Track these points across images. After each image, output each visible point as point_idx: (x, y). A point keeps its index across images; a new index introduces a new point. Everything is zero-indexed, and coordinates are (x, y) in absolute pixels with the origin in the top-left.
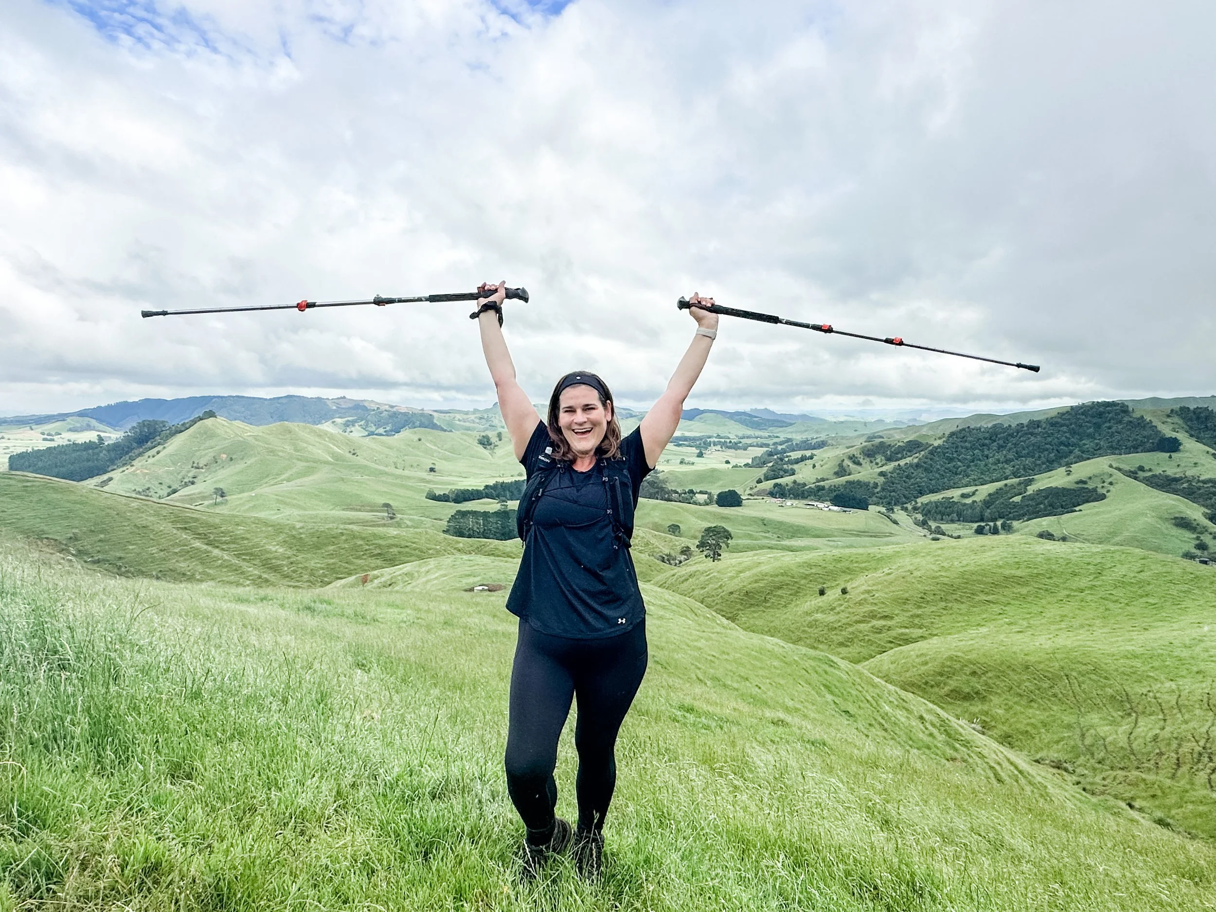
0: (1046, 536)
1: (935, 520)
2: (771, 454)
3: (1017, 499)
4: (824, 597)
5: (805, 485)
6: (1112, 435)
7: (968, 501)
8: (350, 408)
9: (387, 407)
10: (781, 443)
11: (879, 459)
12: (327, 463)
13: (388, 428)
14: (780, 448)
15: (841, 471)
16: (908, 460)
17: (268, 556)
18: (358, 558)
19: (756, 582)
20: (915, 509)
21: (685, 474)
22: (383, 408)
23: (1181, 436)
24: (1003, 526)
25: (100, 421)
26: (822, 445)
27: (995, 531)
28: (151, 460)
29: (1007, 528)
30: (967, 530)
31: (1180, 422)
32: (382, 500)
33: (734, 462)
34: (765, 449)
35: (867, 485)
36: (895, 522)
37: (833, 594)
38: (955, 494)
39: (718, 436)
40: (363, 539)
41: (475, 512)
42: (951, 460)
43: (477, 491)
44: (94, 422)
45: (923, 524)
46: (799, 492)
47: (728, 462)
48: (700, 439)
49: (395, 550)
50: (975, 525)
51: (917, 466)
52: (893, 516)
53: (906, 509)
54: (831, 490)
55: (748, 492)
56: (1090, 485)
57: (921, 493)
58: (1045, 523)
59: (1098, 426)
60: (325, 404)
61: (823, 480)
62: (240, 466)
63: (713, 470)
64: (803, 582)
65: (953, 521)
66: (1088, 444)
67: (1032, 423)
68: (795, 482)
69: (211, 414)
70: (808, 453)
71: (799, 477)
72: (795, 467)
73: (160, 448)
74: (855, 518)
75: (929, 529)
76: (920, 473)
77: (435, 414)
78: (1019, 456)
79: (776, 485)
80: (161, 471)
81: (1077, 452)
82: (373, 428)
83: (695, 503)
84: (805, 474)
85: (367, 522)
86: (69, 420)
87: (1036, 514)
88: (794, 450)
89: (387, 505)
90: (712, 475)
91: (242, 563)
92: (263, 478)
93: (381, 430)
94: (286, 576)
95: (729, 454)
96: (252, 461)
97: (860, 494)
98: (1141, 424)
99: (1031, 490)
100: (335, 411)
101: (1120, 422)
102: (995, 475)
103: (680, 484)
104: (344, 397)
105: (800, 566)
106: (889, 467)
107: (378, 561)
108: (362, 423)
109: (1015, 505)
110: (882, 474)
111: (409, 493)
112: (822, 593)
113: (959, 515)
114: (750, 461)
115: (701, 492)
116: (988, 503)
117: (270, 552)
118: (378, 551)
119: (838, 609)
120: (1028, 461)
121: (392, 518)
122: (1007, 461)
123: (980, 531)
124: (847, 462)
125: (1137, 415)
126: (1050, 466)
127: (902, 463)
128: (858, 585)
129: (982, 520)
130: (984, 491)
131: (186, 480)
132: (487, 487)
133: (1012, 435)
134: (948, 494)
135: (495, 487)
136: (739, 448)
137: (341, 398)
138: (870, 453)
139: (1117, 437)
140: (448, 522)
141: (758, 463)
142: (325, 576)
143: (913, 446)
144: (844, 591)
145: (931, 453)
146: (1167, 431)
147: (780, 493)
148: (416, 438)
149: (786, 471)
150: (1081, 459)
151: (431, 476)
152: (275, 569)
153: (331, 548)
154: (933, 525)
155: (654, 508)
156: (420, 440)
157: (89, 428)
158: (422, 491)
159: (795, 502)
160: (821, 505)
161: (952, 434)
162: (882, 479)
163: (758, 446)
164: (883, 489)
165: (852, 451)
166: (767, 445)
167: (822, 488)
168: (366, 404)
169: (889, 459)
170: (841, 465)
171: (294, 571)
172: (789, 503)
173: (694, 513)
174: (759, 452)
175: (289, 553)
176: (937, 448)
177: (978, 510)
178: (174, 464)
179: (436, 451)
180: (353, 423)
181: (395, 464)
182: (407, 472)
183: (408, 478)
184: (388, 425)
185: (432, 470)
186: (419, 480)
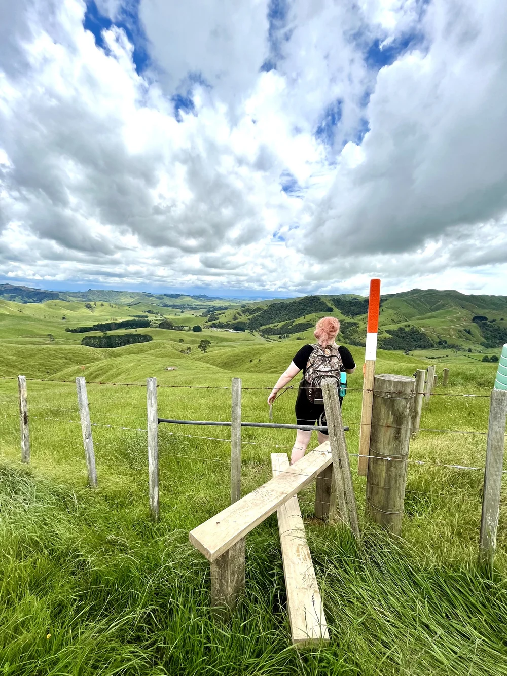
0: (299, 339)
1: (266, 334)
2: (209, 312)
3: (290, 327)
4: (252, 363)
5: (223, 323)
6: (315, 307)
7: (276, 328)
8: (12, 289)
9: (33, 290)
10: (212, 308)
11: (247, 314)
12: (6, 315)
13: (35, 299)
14: (211, 309)
15: (235, 318)
16: (257, 314)
17: (9, 361)
18: (54, 359)
19: (228, 359)
20: (260, 331)
21: (178, 319)
22: (31, 290)
23: (333, 307)
24: (287, 335)
26: (226, 308)
27: (284, 338)
29: (288, 336)
30: (276, 337)
31: (333, 303)
32: (46, 333)
33: (195, 315)
34: (206, 310)
35: (244, 323)
36: (254, 335)
37: (255, 361)
38: (271, 325)
39: (188, 305)
40: (54, 351)
41: (95, 337)
42: (270, 314)
43: (90, 327)
45: (263, 336)
46: (221, 326)
47: (193, 315)
48: (181, 306)
49: (71, 355)
50: (279, 336)
51: (260, 316)
52: (253, 333)
53: (257, 331)
54: (233, 324)
55: (203, 326)
56: (310, 322)
57: (261, 325)
58: (298, 334)
59: (311, 304)
61: (229, 321)
63: (189, 318)
64: (244, 358)
65: (271, 335)
66: (309, 309)
67: (293, 302)
68: (219, 322)
70: (223, 312)
71: (221, 320)
72: (219, 316)
74: (241, 334)
75: (265, 337)
76: (260, 318)
77: (60, 294)
78: (290, 313)
79: (213, 323)
81: (306, 312)
82: (26, 299)
83: (184, 330)
84: (223, 319)
85: (40, 342)
87: (296, 331)
88: (217, 310)
89: (50, 335)
90: (188, 320)
93: (31, 300)
94: (20, 369)
95: (192, 312)
97: (242, 326)
98: (323, 303)
99: (294, 324)
100: (3, 291)
101: (317, 302)
102: (284, 319)
103: (177, 323)
104: (8, 284)
105: (242, 352)
106: (251, 317)
107: (64, 360)
108: (20, 297)
109: (290, 329)
110: (249, 319)
111: (57, 329)
112: (251, 361)
113: (274, 332)
114: (201, 314)
115: (185, 326)
116: (282, 328)
117: (9, 359)
118: (63, 356)
119: (259, 366)
120: (293, 315)
121: (53, 341)
122: (287, 315)
123: (280, 338)
124: (237, 315)
125: (322, 300)
126: (299, 316)
127: (255, 315)
128: (263, 357)
129: (280, 334)
130: (281, 324)
132: (94, 326)
133: (288, 306)
134: (270, 325)
135: (98, 325)
136: (196, 309)
137: (6, 284)
138: (244, 312)
139: (317, 307)
140: (82, 341)
141: (205, 315)
143: (258, 309)
144: (260, 360)
145: (264, 312)
146: (329, 305)
147: (214, 326)
148: (53, 304)
149: (216, 318)
150: (307, 314)
151: (64, 321)
152: (14, 367)
153: (40, 355)
154: (266, 336)
155: (171, 333)
156: (55, 305)
158: (63, 328)
159: (221, 329)
160: (230, 330)
161: (270, 306)
162: (249, 321)
163: (203, 309)
164: (249, 324)
165: (238, 311)
166: (206, 308)
167: (229, 324)
168: (21, 288)
169: (250, 314)
170: (235, 316)
172: (219, 330)
173: (186, 334)
174: (205, 311)
175: (19, 359)
176: (265, 310)
177: (279, 331)
179: (65, 310)
180: (15, 296)
181: (44, 316)
182: (52, 320)
183: (53, 322)
184: (34, 297)
185: (64, 318)
186: (59, 323)
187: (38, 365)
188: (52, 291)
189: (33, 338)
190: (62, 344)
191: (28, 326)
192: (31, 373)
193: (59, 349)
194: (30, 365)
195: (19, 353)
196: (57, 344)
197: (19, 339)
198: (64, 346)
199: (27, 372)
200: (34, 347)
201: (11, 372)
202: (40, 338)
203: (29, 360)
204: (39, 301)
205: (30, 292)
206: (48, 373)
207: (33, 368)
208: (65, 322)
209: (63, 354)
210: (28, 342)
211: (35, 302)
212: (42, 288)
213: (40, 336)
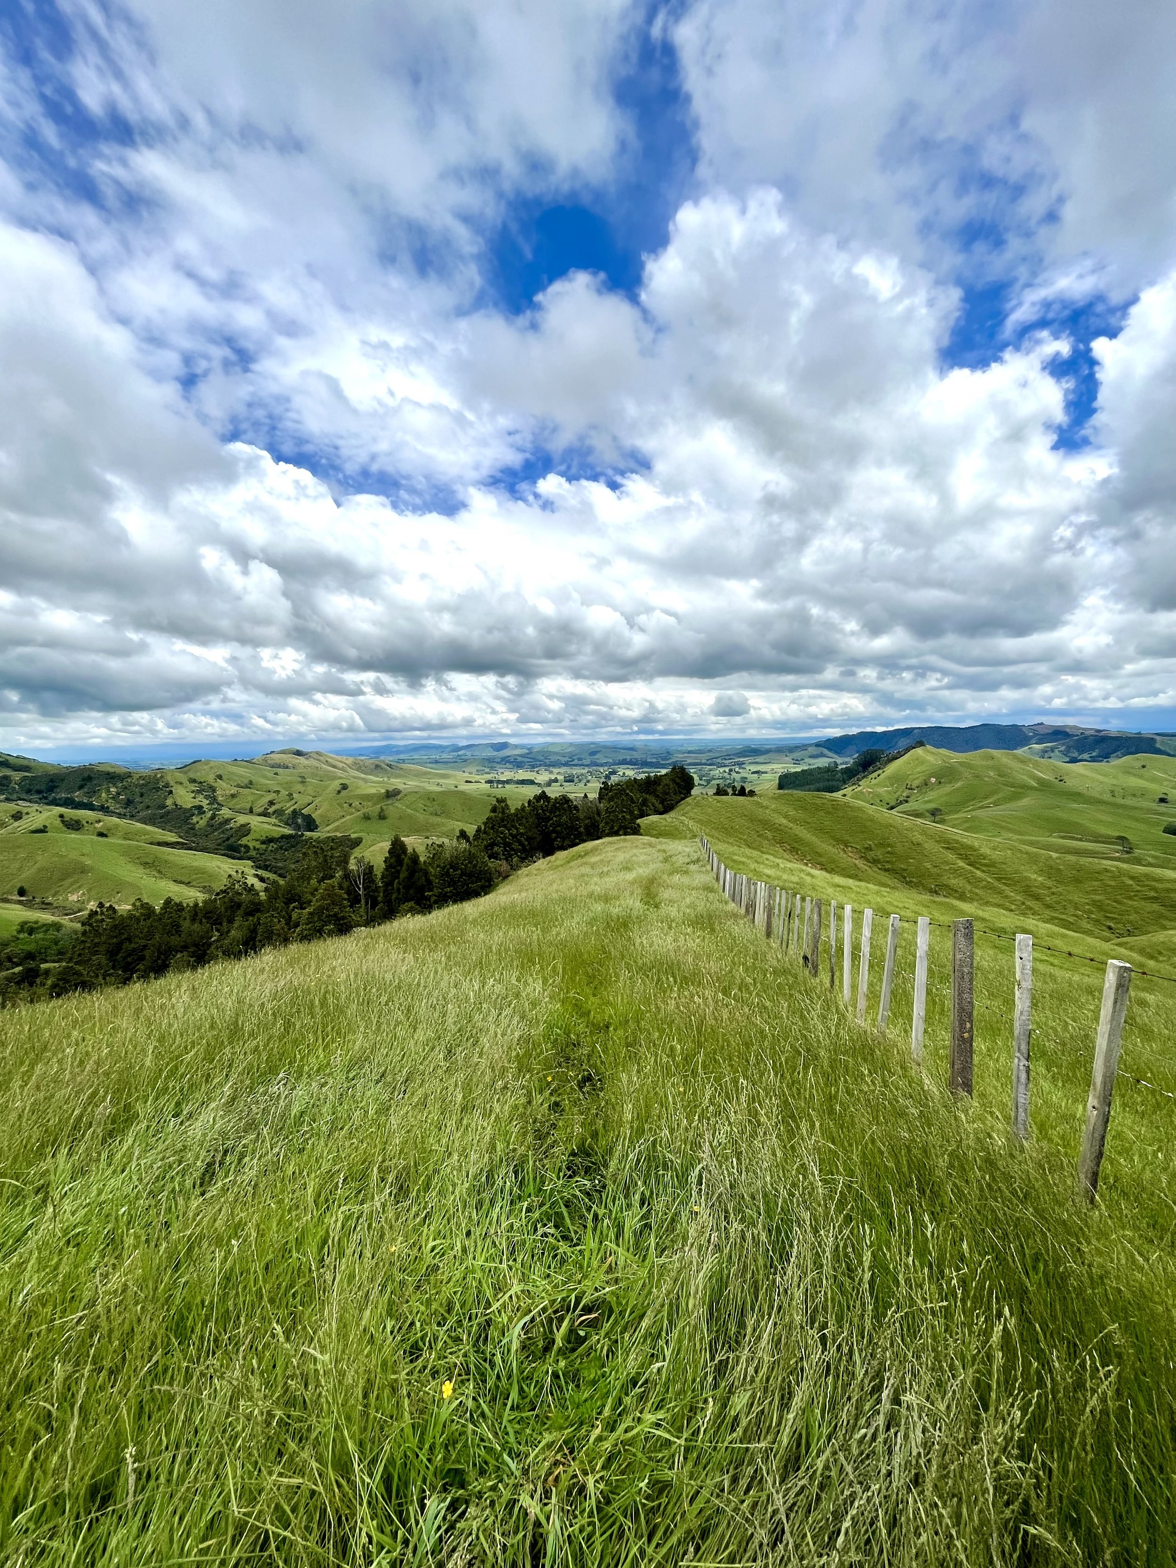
8: (1048, 734)
9: (1092, 733)
12: (1032, 788)
13: (1094, 754)
18: (1130, 898)
22: (1088, 733)
25: (830, 750)
28: (874, 781)
32: (1113, 832)
40: (1132, 878)
44: (825, 751)
60: (1021, 730)
62: (948, 788)
69: (921, 744)
73: (880, 771)
77: (1158, 738)
80: (882, 790)
82: (1075, 754)
85: (1098, 853)
86: (809, 749)
89: (1122, 839)
91: (1004, 887)
92: (970, 801)
93: (1086, 756)
94: (1048, 906)
96: (959, 784)
100: (1032, 737)
104: (1042, 724)
107: (1154, 905)
108: (1063, 749)
111: (1143, 827)
118: (1153, 894)
121: (1128, 852)
131: (901, 799)
137: (1039, 724)
142: (1092, 913)
148: (1138, 764)
151: (1162, 807)
152: (1037, 898)
153: (1096, 883)
156: (1144, 767)
157: (822, 755)
158: (1157, 824)
168: (1068, 730)
171: (1058, 903)
175: (1049, 883)
178: (892, 785)
179: (1166, 780)
180: (1052, 750)
181: (1112, 792)
182: (1129, 802)
183: (1136, 808)
184: (1094, 750)
185: (1162, 800)
186: (1149, 811)
187: (1088, 904)
188: (1139, 733)
189: (1080, 840)
190: (1150, 865)
191: (1074, 812)
192: (1071, 919)
193: (1146, 875)
194: (1070, 901)
195: (1051, 871)
196: (1138, 861)
197: (1050, 839)
198: (1158, 871)
199: (1063, 917)
200: (1084, 861)
201: (1031, 909)
202: (1096, 842)
203: (1071, 888)
204: (1105, 756)
205: (1086, 738)
206: (1110, 928)
207: (1076, 908)
208: (1165, 810)
209: (1154, 889)
210: (1069, 848)
211: (1093, 760)
212: (1114, 726)
213: (1098, 839)
